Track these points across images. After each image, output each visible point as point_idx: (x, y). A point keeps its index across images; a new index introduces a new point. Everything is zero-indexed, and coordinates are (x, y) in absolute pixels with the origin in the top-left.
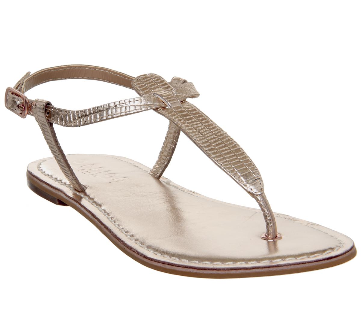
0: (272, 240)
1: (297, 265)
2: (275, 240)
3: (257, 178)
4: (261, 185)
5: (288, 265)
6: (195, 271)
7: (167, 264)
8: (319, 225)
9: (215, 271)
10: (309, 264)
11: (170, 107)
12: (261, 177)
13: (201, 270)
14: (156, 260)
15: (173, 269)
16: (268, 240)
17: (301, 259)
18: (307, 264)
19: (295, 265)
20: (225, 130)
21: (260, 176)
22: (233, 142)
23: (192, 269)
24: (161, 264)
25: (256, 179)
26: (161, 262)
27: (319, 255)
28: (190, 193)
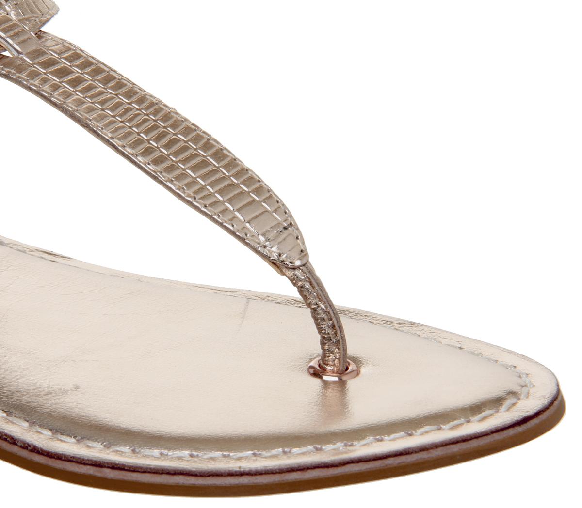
0: (336, 379)
1: (452, 446)
2: (344, 378)
3: (286, 225)
4: (298, 241)
5: (432, 448)
6: (192, 481)
7: (108, 467)
8: (419, 325)
9: (247, 476)
10: (480, 439)
11: (16, 54)
12: (294, 221)
13: (208, 478)
14: (73, 457)
15: (126, 478)
16: (325, 378)
17: (452, 428)
18: (475, 440)
19: (448, 447)
20: (170, 105)
21: (291, 216)
22: (202, 134)
23: (181, 477)
24: (88, 467)
25: (285, 228)
26: (90, 463)
27: (491, 415)
28: (44, 256)
